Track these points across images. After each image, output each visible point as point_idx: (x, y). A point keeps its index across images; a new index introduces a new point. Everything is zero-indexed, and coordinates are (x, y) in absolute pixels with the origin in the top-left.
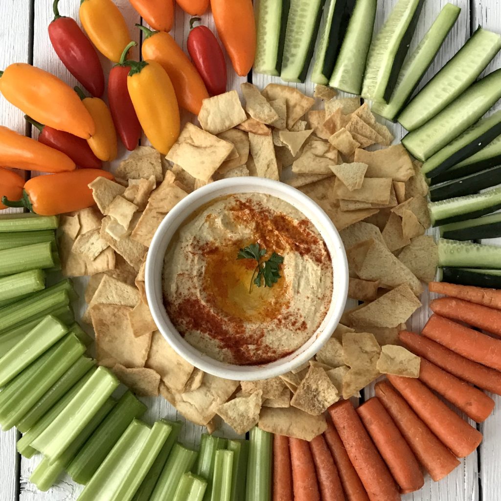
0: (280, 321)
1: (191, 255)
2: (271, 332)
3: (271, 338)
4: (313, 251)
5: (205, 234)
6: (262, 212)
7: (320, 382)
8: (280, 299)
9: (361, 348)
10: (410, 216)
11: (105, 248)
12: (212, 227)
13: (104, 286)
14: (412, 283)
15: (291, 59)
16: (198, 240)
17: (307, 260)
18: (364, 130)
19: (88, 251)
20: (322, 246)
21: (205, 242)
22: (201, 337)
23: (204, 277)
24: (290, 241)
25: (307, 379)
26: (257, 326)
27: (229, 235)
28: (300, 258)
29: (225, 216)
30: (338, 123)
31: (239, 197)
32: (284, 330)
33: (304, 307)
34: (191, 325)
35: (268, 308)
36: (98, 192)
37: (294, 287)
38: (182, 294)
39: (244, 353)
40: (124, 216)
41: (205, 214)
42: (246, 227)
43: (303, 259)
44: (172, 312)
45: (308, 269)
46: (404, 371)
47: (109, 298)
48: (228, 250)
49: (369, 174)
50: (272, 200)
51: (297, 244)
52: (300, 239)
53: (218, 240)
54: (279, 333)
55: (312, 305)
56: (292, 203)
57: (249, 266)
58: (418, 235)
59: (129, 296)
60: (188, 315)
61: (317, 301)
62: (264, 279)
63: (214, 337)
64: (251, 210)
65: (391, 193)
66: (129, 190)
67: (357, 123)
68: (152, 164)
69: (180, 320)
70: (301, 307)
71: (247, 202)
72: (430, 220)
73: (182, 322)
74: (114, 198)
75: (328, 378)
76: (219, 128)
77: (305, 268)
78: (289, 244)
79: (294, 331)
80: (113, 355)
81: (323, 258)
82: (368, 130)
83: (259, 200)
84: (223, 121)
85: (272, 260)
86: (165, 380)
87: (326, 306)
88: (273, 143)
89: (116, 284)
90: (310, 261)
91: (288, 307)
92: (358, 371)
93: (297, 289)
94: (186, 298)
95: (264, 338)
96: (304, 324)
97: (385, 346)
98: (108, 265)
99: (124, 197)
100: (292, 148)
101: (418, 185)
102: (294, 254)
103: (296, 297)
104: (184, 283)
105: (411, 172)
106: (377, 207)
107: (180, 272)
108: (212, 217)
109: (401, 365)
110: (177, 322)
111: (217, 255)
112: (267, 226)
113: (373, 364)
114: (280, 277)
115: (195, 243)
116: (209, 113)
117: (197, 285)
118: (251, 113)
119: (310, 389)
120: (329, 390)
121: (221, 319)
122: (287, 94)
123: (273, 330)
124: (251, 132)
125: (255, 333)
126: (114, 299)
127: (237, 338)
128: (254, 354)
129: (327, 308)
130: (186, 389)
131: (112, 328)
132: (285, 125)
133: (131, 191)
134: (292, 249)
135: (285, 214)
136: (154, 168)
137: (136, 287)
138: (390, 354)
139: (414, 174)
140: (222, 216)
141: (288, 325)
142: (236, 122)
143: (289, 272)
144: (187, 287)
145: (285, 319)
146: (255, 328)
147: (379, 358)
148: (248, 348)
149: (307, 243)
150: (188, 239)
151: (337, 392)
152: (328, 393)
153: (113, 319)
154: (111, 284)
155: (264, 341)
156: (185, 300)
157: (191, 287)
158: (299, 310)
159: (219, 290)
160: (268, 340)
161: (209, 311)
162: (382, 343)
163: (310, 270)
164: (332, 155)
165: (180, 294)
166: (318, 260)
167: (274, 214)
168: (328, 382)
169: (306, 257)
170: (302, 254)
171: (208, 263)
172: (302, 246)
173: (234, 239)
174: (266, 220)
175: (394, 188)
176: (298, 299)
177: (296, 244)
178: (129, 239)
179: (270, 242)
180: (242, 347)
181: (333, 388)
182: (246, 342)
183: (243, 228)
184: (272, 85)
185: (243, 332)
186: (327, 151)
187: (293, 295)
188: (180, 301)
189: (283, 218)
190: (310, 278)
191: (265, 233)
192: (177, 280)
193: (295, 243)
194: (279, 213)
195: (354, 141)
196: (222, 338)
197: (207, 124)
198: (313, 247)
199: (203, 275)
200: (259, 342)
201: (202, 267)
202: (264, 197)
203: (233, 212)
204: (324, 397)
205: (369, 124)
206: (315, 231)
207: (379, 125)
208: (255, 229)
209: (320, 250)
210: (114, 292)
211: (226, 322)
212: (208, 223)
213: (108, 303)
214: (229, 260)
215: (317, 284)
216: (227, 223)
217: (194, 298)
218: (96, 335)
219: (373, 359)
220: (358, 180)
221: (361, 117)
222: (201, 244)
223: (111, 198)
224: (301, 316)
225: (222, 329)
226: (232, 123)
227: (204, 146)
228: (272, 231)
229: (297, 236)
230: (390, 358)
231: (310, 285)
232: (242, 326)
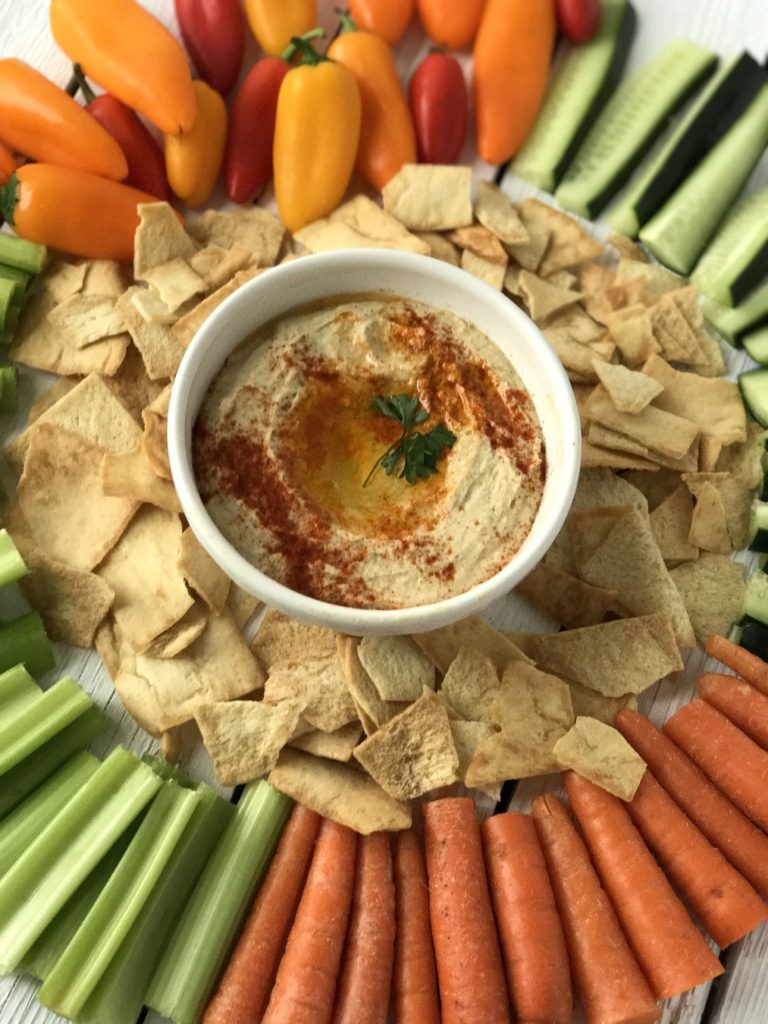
0: (406, 546)
1: (283, 364)
2: (379, 559)
3: (376, 569)
4: (518, 448)
5: (325, 340)
6: (447, 344)
7: (429, 733)
8: (421, 510)
9: (536, 701)
10: (714, 504)
11: (114, 332)
12: (344, 337)
13: (82, 393)
14: (678, 619)
15: (585, 172)
16: (308, 344)
17: (500, 458)
18: (676, 330)
19: (80, 327)
20: (536, 448)
21: (318, 356)
22: (239, 516)
23: (292, 415)
24: (482, 413)
25: (405, 717)
26: (357, 538)
27: (369, 359)
28: (489, 449)
29: (375, 325)
30: (634, 297)
31: (414, 305)
32: (407, 564)
33: (463, 538)
34: (230, 485)
35: (391, 518)
36: (149, 230)
37: (457, 495)
38: (237, 425)
39: (311, 577)
40: (177, 291)
41: (341, 309)
42: (407, 359)
43: (494, 454)
44: (203, 449)
45: (496, 474)
46: (606, 777)
47: (80, 420)
48: (356, 387)
49: (660, 402)
50: (473, 335)
51: (493, 424)
52: (501, 418)
53: (345, 362)
54: (395, 568)
55: (479, 540)
56: (507, 355)
57: (383, 436)
58: (717, 551)
59: (119, 435)
60: (232, 467)
61: (491, 538)
62: (403, 464)
63: (265, 524)
64: (429, 333)
65: (691, 451)
66: (204, 254)
67: (668, 312)
68: (264, 239)
69: (213, 468)
70: (457, 537)
71: (426, 318)
72: (747, 535)
73: (214, 473)
74: (170, 259)
75: (450, 732)
76: (415, 219)
77: (492, 470)
78: (477, 419)
79: (425, 574)
80: (37, 534)
81: (532, 467)
82: (684, 333)
83: (449, 324)
84: (426, 212)
85: (432, 435)
86: (119, 616)
87: (505, 555)
88: (504, 283)
89: (105, 400)
90: (507, 460)
91: (431, 529)
92: (513, 744)
93: (461, 500)
94: (241, 435)
95: (362, 564)
96: (450, 570)
97: (584, 718)
98: (105, 364)
99: (189, 265)
100: (536, 304)
101: (745, 464)
102: (481, 437)
103: (455, 514)
104: (249, 408)
105: (741, 435)
106: (658, 460)
107: (250, 383)
108: (350, 318)
109: (604, 764)
110: (205, 471)
111: (332, 386)
112: (446, 372)
113: (548, 743)
114: (436, 471)
115: (301, 347)
116: (406, 187)
117: (271, 420)
118: (483, 217)
119: (404, 741)
120: (442, 756)
121: (293, 496)
122: (556, 225)
123: (384, 556)
124: (471, 249)
125: (347, 549)
126: (90, 428)
127: (309, 543)
128: (330, 586)
129: (506, 560)
130: (152, 648)
131: (59, 478)
132: (535, 266)
133: (207, 257)
134: (479, 429)
135: (489, 365)
136: (265, 245)
137: (140, 421)
138: (589, 738)
139: (744, 439)
140: (368, 322)
141: (417, 559)
142: (449, 222)
143: (458, 466)
144: (252, 417)
145: (417, 544)
146: (351, 539)
147: (563, 735)
148: (323, 568)
149: (511, 430)
150: (290, 335)
151: (457, 766)
152: (438, 762)
153: (69, 462)
154: (97, 395)
155: (359, 569)
156: (238, 437)
157: (259, 418)
158: (450, 539)
159: (308, 450)
160: (369, 571)
161: (275, 474)
162: (580, 710)
163: (500, 477)
164: (605, 348)
165: (233, 424)
166: (522, 467)
167: (468, 357)
168: (446, 738)
169: (501, 451)
170: (494, 445)
171: (309, 395)
172: (500, 430)
173: (376, 371)
174: (450, 361)
175: (700, 444)
176: (456, 519)
177: (489, 425)
178: (167, 331)
179: (441, 402)
180: (312, 563)
181: (452, 753)
182: (324, 557)
183: (400, 359)
184: (535, 202)
185: (326, 538)
186: (597, 340)
187: (449, 509)
188: (227, 435)
189: (482, 373)
190: (494, 492)
191: (437, 384)
192: (238, 397)
193: (489, 420)
194: (477, 360)
195: (653, 340)
196: (280, 530)
197: (395, 203)
198: (521, 442)
199: (290, 410)
200: (349, 567)
201: (294, 395)
202: (461, 323)
203: (393, 323)
204: (427, 767)
205: (690, 325)
206: (534, 419)
207: (706, 336)
208: (422, 368)
209: (531, 453)
210: (94, 414)
211: (299, 505)
212: (339, 324)
213: (73, 430)
214: (350, 408)
215: (504, 505)
216: (374, 339)
217: (255, 440)
218: (24, 476)
219: (550, 734)
220: (637, 400)
221: (679, 305)
222: (311, 354)
223: (165, 255)
224: (450, 552)
225: (286, 516)
226: (441, 222)
227: (374, 235)
228: (452, 385)
229: (496, 413)
230: (587, 744)
231: (489, 502)
232: (328, 528)
